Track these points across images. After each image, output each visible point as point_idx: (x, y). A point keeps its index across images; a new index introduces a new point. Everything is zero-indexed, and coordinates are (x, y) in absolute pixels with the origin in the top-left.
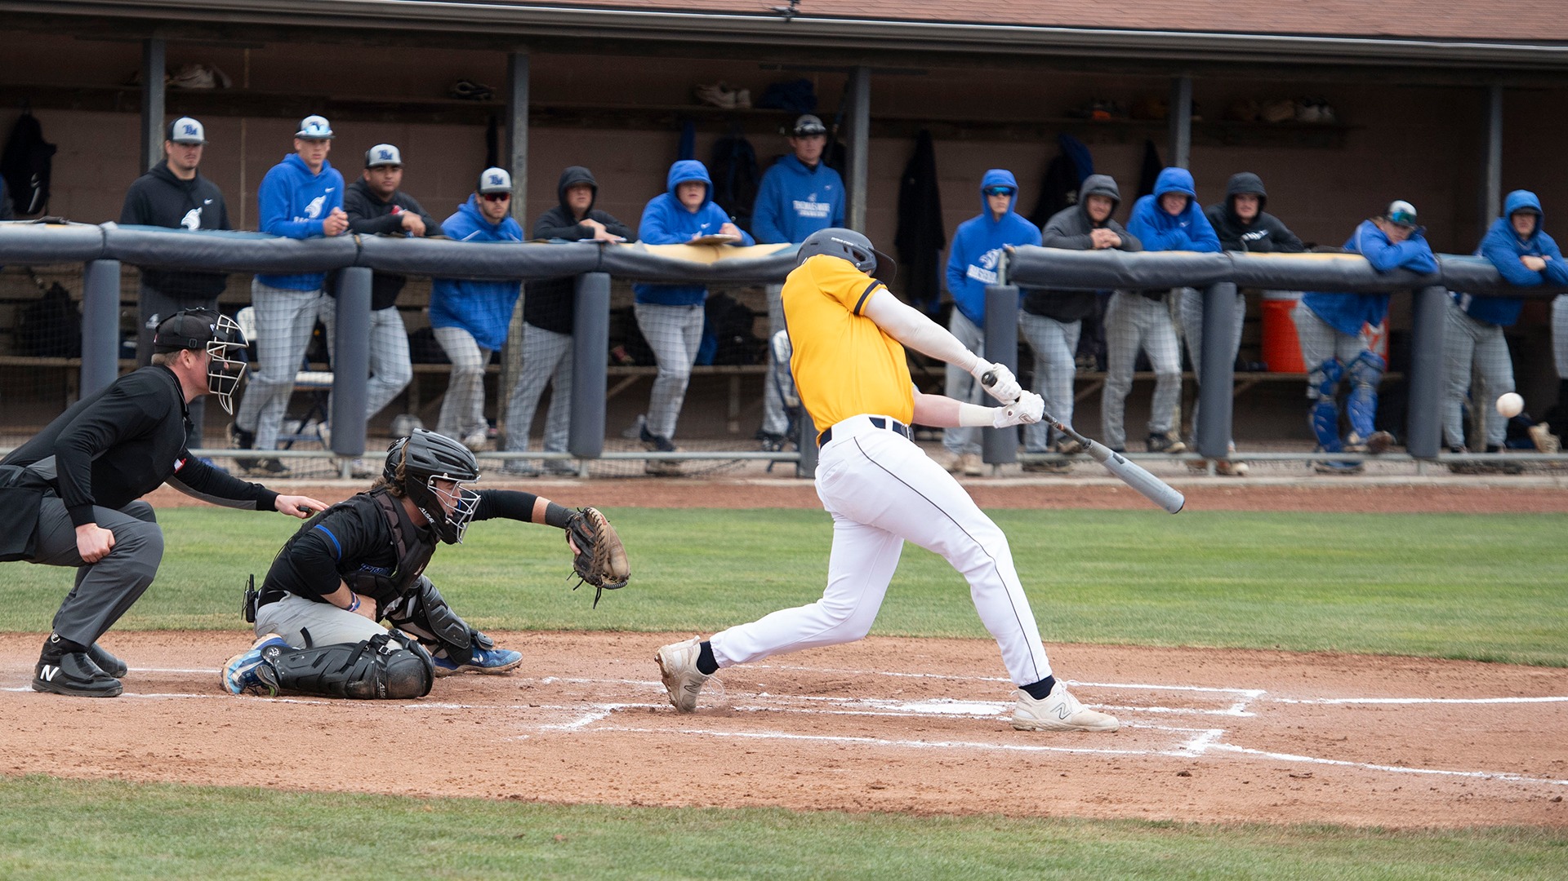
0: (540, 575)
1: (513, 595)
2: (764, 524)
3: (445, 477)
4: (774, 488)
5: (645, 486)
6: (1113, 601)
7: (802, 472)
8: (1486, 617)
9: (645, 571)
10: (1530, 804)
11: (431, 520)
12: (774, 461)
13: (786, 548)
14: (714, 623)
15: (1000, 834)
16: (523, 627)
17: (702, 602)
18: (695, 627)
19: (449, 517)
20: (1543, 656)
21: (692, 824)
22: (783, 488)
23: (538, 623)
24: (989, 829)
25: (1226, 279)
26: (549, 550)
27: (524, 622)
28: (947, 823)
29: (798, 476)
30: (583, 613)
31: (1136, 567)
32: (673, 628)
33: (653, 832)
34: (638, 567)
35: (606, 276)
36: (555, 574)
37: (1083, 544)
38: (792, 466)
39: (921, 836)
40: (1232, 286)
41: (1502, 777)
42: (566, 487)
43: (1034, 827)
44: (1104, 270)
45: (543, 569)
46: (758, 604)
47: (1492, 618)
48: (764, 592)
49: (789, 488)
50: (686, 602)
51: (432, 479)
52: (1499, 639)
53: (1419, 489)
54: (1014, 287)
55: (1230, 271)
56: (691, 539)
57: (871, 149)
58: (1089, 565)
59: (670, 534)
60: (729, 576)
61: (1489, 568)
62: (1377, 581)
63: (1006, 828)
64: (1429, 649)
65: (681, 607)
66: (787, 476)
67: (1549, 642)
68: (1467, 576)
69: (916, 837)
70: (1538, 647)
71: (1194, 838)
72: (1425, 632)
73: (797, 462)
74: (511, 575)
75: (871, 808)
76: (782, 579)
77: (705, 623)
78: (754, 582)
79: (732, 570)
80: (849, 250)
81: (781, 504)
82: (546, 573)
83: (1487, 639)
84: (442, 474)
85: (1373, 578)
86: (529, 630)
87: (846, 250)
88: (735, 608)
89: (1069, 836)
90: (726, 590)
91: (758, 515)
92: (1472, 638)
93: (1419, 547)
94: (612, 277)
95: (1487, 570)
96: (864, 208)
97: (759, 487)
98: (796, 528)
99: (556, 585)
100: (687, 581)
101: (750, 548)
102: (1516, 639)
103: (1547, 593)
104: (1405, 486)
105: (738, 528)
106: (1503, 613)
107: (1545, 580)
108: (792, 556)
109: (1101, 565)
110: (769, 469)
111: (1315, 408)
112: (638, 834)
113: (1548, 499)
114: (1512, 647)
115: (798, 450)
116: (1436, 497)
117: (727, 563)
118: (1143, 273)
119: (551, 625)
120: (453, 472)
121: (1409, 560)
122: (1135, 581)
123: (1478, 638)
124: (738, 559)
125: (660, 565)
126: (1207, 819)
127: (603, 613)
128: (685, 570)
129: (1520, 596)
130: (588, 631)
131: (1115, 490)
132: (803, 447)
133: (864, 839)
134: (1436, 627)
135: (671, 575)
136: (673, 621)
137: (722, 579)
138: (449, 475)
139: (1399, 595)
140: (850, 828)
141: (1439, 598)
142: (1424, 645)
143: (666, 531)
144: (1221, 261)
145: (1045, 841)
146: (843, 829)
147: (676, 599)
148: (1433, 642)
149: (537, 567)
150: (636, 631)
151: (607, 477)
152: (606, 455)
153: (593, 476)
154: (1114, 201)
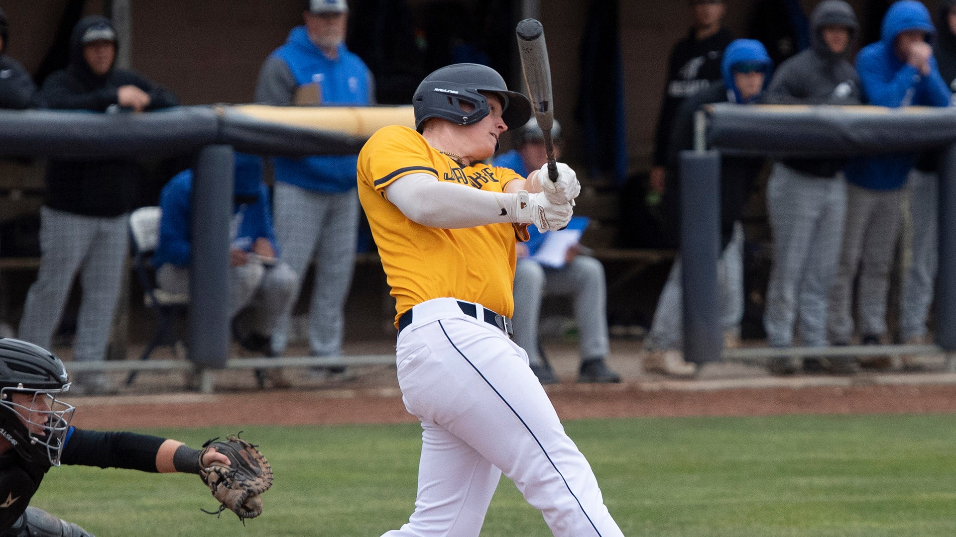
0: (147, 509)
3: (20, 388)
6: (827, 523)
11: (14, 442)
19: (34, 435)
31: (858, 481)
35: (228, 151)
36: (163, 508)
37: (797, 456)
45: (150, 503)
51: (5, 392)
54: (714, 154)
56: (333, 462)
58: (802, 481)
59: (306, 455)
74: (111, 510)
80: (454, 99)
82: (153, 506)
84: (16, 385)
87: (450, 99)
99: (164, 521)
100: (323, 512)
109: (818, 481)
117: (374, 489)
120: (28, 382)
122: (856, 498)
124: (385, 483)
128: (322, 498)
135: (305, 505)
138: (25, 386)
143: (303, 453)
151: (235, 390)
152: (235, 362)
153: (218, 389)
154: (850, 31)
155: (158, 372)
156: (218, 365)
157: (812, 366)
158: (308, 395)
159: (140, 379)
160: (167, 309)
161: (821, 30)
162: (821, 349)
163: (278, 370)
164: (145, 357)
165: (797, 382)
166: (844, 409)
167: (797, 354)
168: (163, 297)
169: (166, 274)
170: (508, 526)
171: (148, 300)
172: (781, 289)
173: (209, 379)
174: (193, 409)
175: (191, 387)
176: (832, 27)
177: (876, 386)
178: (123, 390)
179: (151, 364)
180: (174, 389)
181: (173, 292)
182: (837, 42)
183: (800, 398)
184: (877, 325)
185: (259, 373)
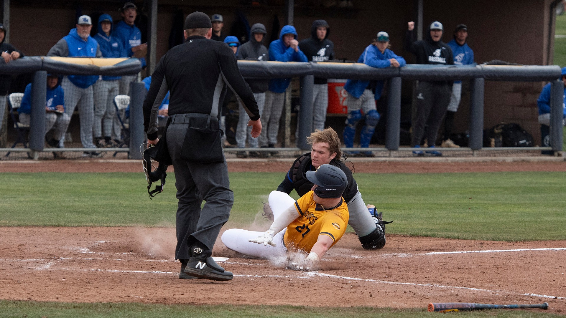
0: (22, 202)
1: (11, 211)
2: (116, 179)
4: (118, 163)
5: (63, 163)
7: (130, 157)
8: (424, 218)
9: (67, 200)
10: (451, 297)
12: (117, 152)
13: (126, 189)
14: (99, 222)
15: (231, 313)
16: (16, 225)
17: (93, 213)
18: (91, 224)
20: (450, 234)
21: (99, 310)
22: (122, 163)
23: (22, 223)
24: (226, 311)
25: (310, 73)
26: (24, 191)
27: (16, 222)
28: (208, 309)
29: (128, 158)
30: (42, 218)
32: (82, 224)
33: (83, 313)
34: (64, 198)
35: (45, 73)
36: (27, 202)
37: (252, 187)
38: (126, 154)
39: (198, 314)
40: (312, 77)
41: (438, 286)
42: (28, 164)
43: (245, 309)
44: (258, 69)
45: (22, 200)
46: (117, 214)
47: (427, 218)
48: (119, 209)
49: (125, 163)
50: (86, 213)
52: (431, 227)
53: (390, 163)
55: (311, 70)
56: (86, 186)
57: (159, 18)
59: (76, 183)
60: (104, 202)
61: (423, 196)
62: (378, 202)
63: (234, 310)
64: (402, 231)
65: (84, 215)
66: (124, 158)
67: (451, 228)
68: (414, 200)
69: (196, 314)
70: (447, 230)
71: (313, 313)
72: (400, 224)
73: (128, 152)
74: (9, 202)
75: (175, 302)
76: (127, 203)
77: (95, 222)
78: (114, 205)
79: (104, 199)
81: (122, 170)
82: (24, 201)
83: (425, 227)
85: (375, 201)
86: (19, 226)
88: (107, 216)
89: (260, 313)
90: (103, 208)
91: (113, 175)
92: (420, 226)
93: (393, 188)
94: (48, 73)
95: (422, 197)
96: (156, 43)
97: (112, 163)
98: (130, 181)
99: (29, 206)
100: (86, 204)
101: (111, 190)
102: (437, 227)
103: (448, 207)
104: (385, 162)
105: (105, 181)
106: (431, 216)
107: (446, 202)
108: (130, 193)
110: (115, 155)
111: (346, 128)
112: (76, 315)
113: (444, 167)
114: (436, 230)
115: (128, 147)
116: (398, 166)
117: (103, 196)
118: (276, 71)
119: (29, 223)
121: (389, 193)
123: (422, 227)
124: (106, 194)
125: (73, 197)
126: (318, 305)
127: (50, 218)
128: (84, 199)
129: (437, 208)
130: (45, 226)
131: (263, 164)
132: (131, 146)
133: (174, 315)
134: (404, 222)
135: (78, 201)
136: (82, 222)
137: (100, 203)
139: (387, 208)
140: (167, 311)
141: (404, 209)
142: (400, 229)
143: (74, 183)
144: (308, 66)
145: (251, 315)
146: (164, 312)
147: (81, 212)
148: (403, 228)
149: (20, 199)
150: (66, 226)
151: (46, 159)
152: (46, 149)
153: (40, 159)
154: (264, 34)
155: (18, 152)
156: (40, 150)
157: (253, 154)
158: (72, 161)
159: (11, 155)
160: (22, 129)
161: (254, 34)
162: (257, 148)
163: (62, 152)
164: (13, 147)
165: (249, 160)
166: (266, 170)
167: (248, 150)
168: (20, 125)
169: (22, 116)
170: (153, 211)
171: (15, 126)
172: (242, 127)
173: (37, 155)
174: (31, 166)
175: (30, 158)
176: (257, 33)
177: (277, 162)
178: (5, 158)
179: (15, 149)
180: (25, 158)
181: (23, 123)
182: (259, 38)
183: (250, 166)
184: (274, 140)
185: (54, 153)
